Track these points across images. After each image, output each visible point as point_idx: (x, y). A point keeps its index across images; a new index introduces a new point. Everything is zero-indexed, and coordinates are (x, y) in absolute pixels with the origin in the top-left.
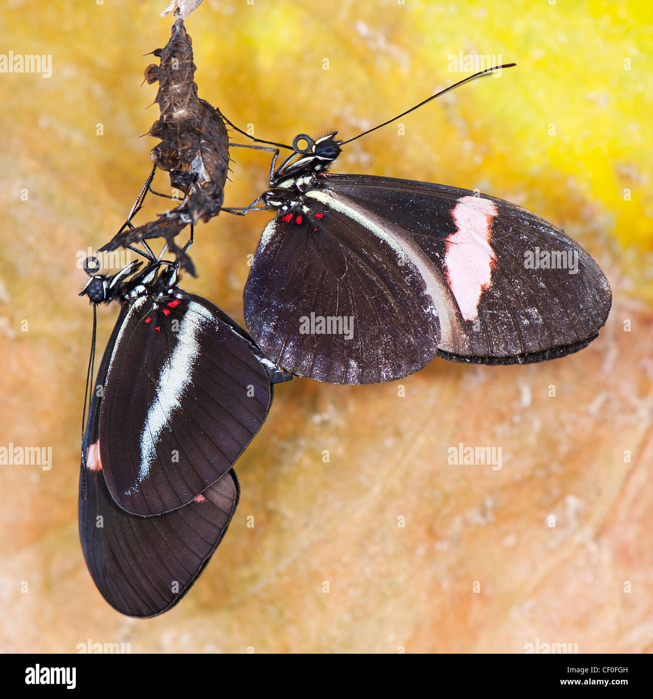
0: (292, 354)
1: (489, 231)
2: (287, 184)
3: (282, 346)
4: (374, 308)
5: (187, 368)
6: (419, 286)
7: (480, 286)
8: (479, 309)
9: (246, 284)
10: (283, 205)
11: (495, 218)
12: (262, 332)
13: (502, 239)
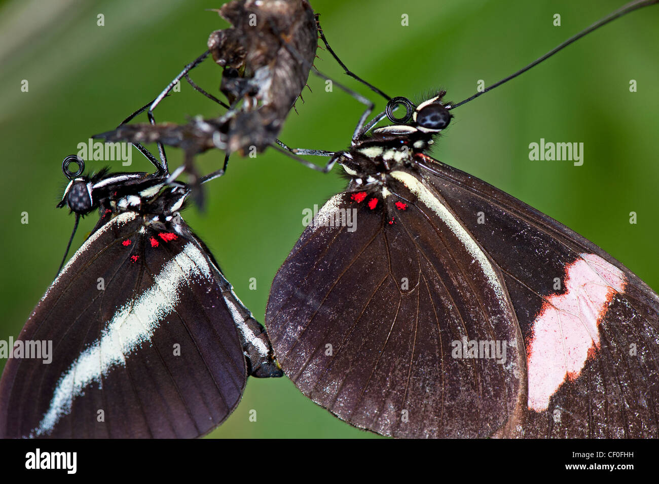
0: (314, 374)
1: (604, 308)
2: (371, 152)
3: (305, 360)
4: (439, 345)
5: (152, 321)
6: (506, 333)
7: (566, 373)
8: (552, 402)
9: (282, 266)
10: (357, 177)
11: (618, 295)
12: (284, 335)
13: (617, 326)
